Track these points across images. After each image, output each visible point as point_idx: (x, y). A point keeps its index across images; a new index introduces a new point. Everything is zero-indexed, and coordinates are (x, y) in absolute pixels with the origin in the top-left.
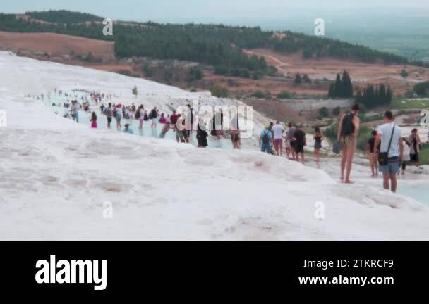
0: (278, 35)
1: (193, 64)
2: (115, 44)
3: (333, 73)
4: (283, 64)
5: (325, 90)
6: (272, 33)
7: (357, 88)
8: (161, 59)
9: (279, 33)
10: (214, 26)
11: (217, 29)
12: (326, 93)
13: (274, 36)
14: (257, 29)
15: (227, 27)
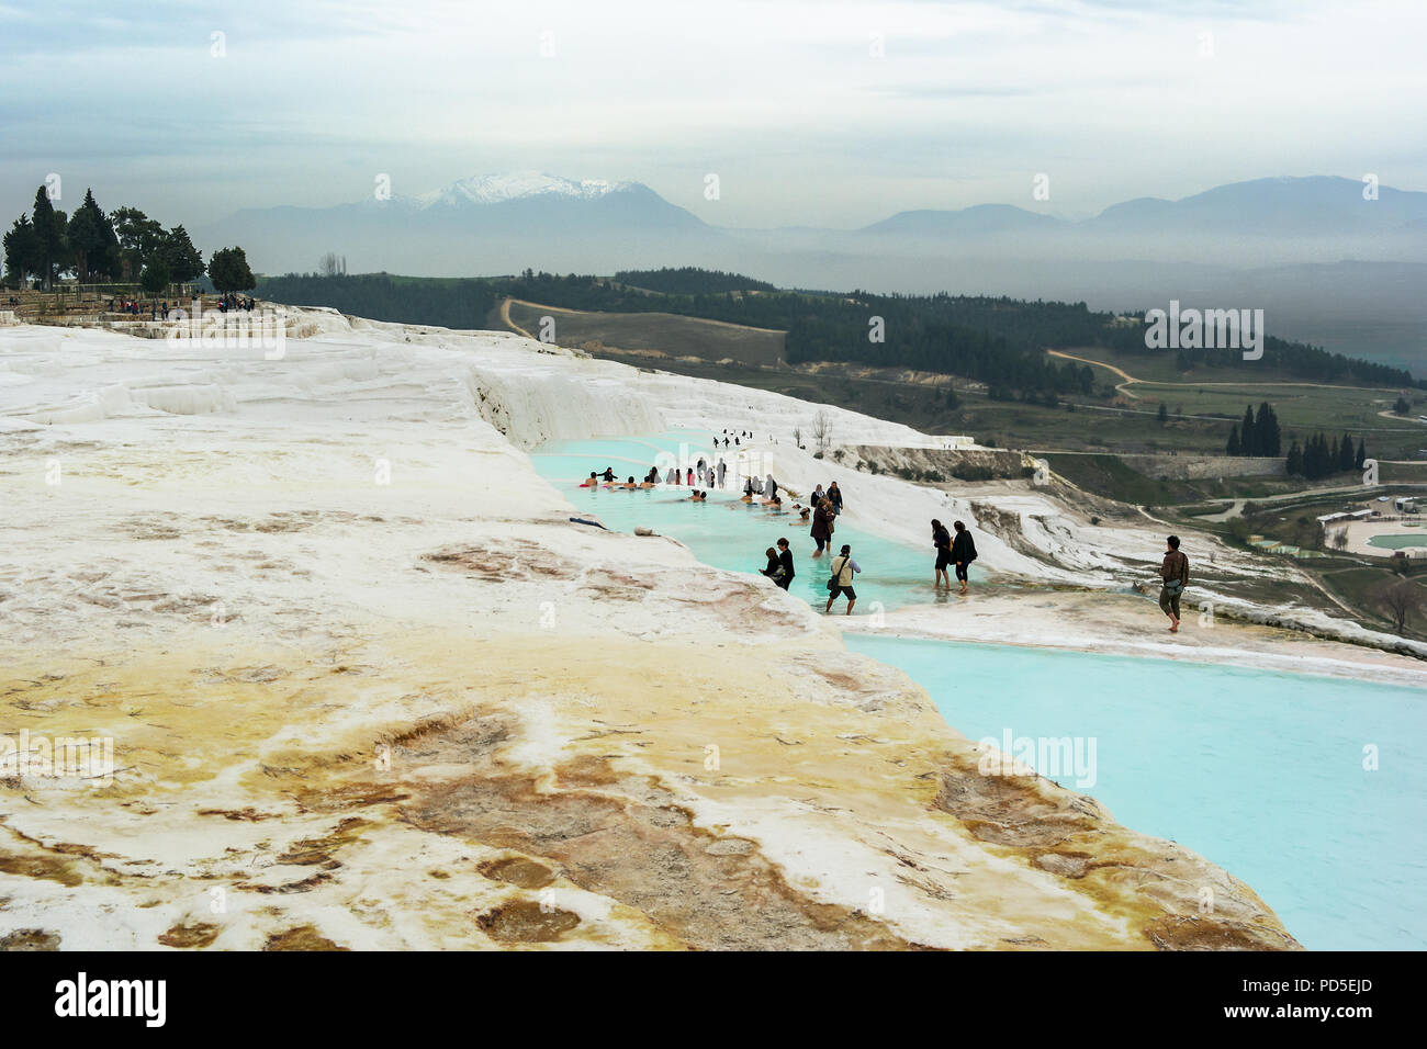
0: (1123, 319)
1: (944, 378)
2: (787, 336)
3: (1240, 403)
4: (1131, 380)
5: (1220, 436)
6: (1111, 315)
7: (1292, 436)
8: (878, 366)
9: (1128, 315)
10: (990, 301)
11: (995, 308)
12: (1223, 443)
13: (1114, 321)
14: (1081, 307)
15: (1015, 303)
